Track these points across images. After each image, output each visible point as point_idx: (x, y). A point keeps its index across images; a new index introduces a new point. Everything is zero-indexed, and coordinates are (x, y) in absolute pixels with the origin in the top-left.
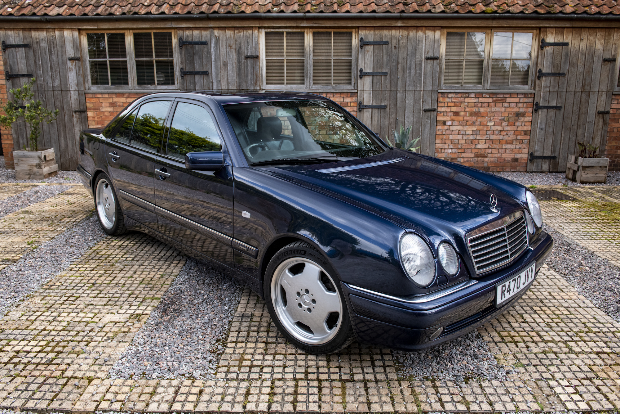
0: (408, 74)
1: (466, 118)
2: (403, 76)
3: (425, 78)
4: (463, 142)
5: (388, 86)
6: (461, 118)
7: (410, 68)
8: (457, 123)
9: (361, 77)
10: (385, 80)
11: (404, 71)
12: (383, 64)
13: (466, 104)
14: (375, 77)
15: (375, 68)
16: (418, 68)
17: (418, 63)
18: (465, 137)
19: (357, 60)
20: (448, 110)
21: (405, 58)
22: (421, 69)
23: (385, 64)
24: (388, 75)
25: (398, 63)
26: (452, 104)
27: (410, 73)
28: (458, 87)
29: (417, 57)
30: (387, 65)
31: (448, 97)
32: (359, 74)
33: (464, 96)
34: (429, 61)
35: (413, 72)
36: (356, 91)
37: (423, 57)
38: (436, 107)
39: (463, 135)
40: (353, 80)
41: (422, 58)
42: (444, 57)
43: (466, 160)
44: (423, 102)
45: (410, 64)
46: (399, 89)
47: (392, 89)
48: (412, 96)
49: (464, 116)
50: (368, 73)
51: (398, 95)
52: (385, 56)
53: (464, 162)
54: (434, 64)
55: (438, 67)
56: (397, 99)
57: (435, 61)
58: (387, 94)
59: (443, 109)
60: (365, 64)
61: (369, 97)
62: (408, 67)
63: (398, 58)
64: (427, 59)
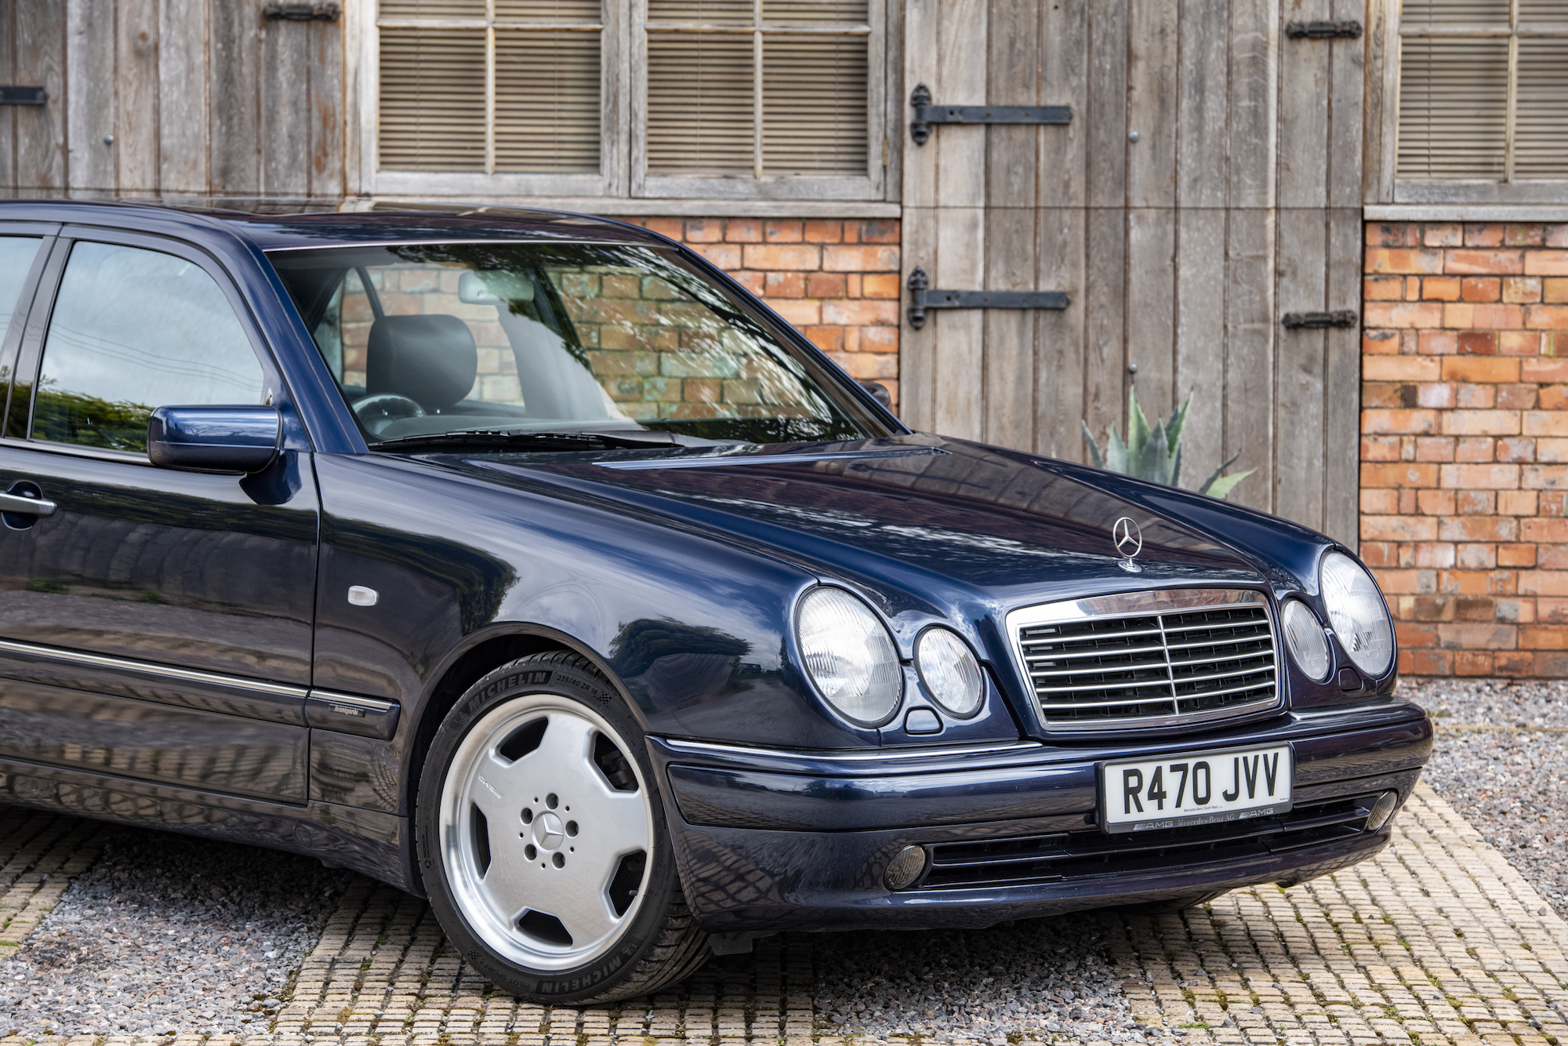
0: (1186, 119)
1: (1532, 366)
2: (1158, 131)
3: (1284, 140)
4: (1526, 504)
5: (1078, 186)
6: (1504, 368)
7: (1200, 87)
8: (1480, 395)
9: (919, 136)
10: (1059, 150)
11: (1164, 98)
12: (1044, 62)
13: (1533, 284)
14: (1000, 136)
15: (1001, 82)
16: (1242, 85)
17: (1242, 55)
18: (1535, 479)
19: (897, 36)
20: (1428, 319)
21: (1171, 26)
22: (1258, 92)
23: (1055, 65)
24: (1077, 122)
25: (1130, 56)
26: (1451, 289)
27: (1199, 110)
28: (1484, 191)
29: (1238, 22)
30: (1069, 67)
31: (1424, 248)
32: (909, 115)
33: (1520, 239)
34: (1305, 47)
35: (1214, 105)
36: (893, 211)
37: (1273, 26)
38: (1353, 305)
39: (1521, 462)
40: (875, 149)
41: (1264, 29)
42: (1393, 24)
43: (1546, 609)
44: (1279, 273)
45: (1200, 64)
46: (1137, 201)
47: (1101, 200)
48: (1215, 240)
49: (1523, 355)
50: (962, 110)
51: (1135, 235)
52: (1054, 22)
53: (1538, 623)
54: (1338, 64)
55: (1360, 77)
56: (1126, 258)
57: (1340, 48)
58: (1072, 227)
59: (1401, 317)
60: (940, 60)
61: (970, 246)
62: (1187, 79)
63: (1128, 28)
64: (1296, 34)
